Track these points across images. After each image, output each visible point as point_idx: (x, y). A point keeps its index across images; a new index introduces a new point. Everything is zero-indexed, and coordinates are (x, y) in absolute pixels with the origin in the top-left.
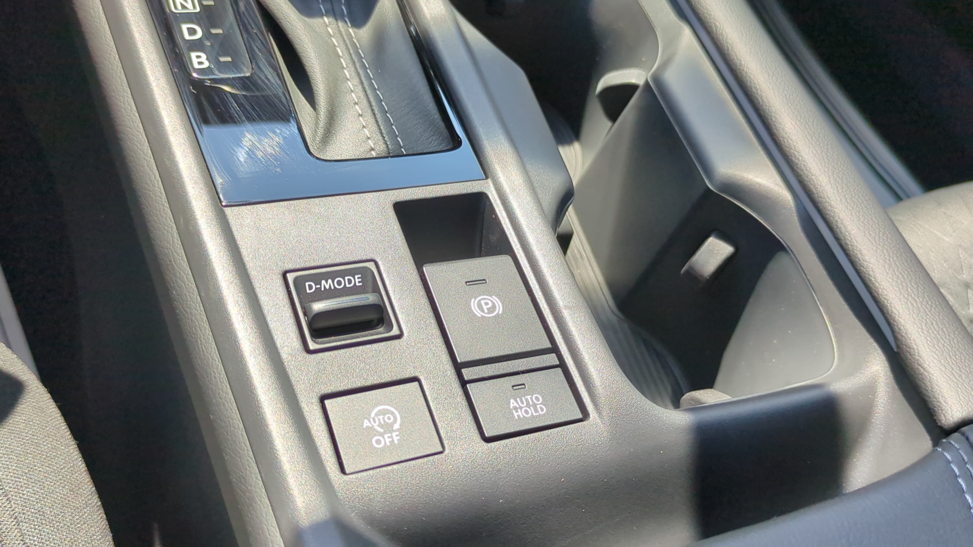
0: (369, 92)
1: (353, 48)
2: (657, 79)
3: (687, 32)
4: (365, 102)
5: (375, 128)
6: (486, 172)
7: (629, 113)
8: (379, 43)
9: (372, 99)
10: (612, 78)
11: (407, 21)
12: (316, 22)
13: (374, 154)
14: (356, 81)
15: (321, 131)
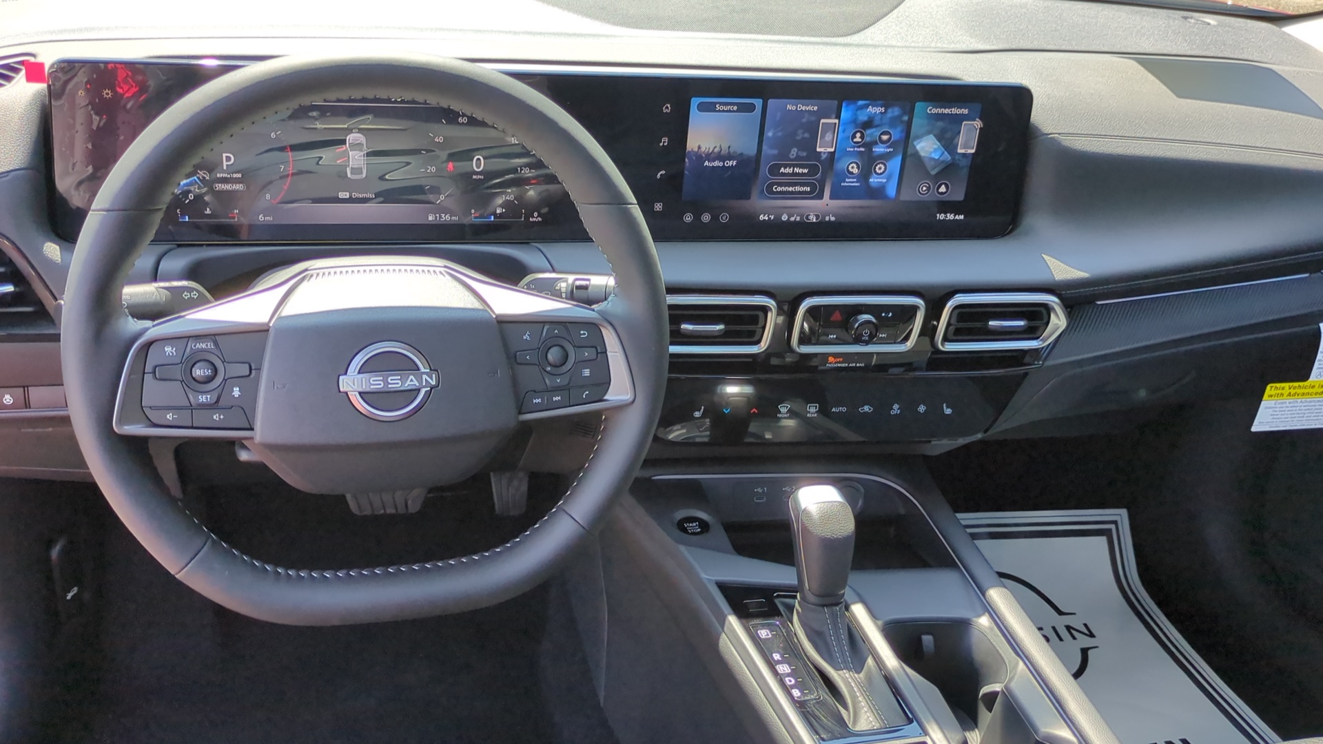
0: (869, 701)
1: (859, 684)
2: (1006, 687)
3: (1021, 664)
4: (868, 706)
5: (874, 717)
6: (926, 733)
7: (997, 706)
8: (869, 678)
9: (870, 704)
10: (985, 690)
11: (881, 670)
12: (841, 672)
13: (875, 728)
14: (862, 697)
15: (852, 719)
